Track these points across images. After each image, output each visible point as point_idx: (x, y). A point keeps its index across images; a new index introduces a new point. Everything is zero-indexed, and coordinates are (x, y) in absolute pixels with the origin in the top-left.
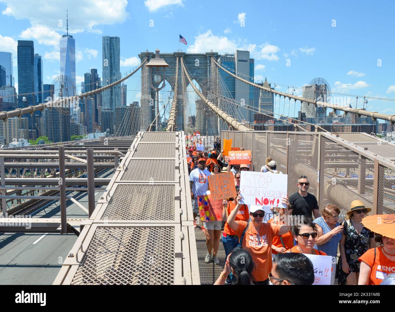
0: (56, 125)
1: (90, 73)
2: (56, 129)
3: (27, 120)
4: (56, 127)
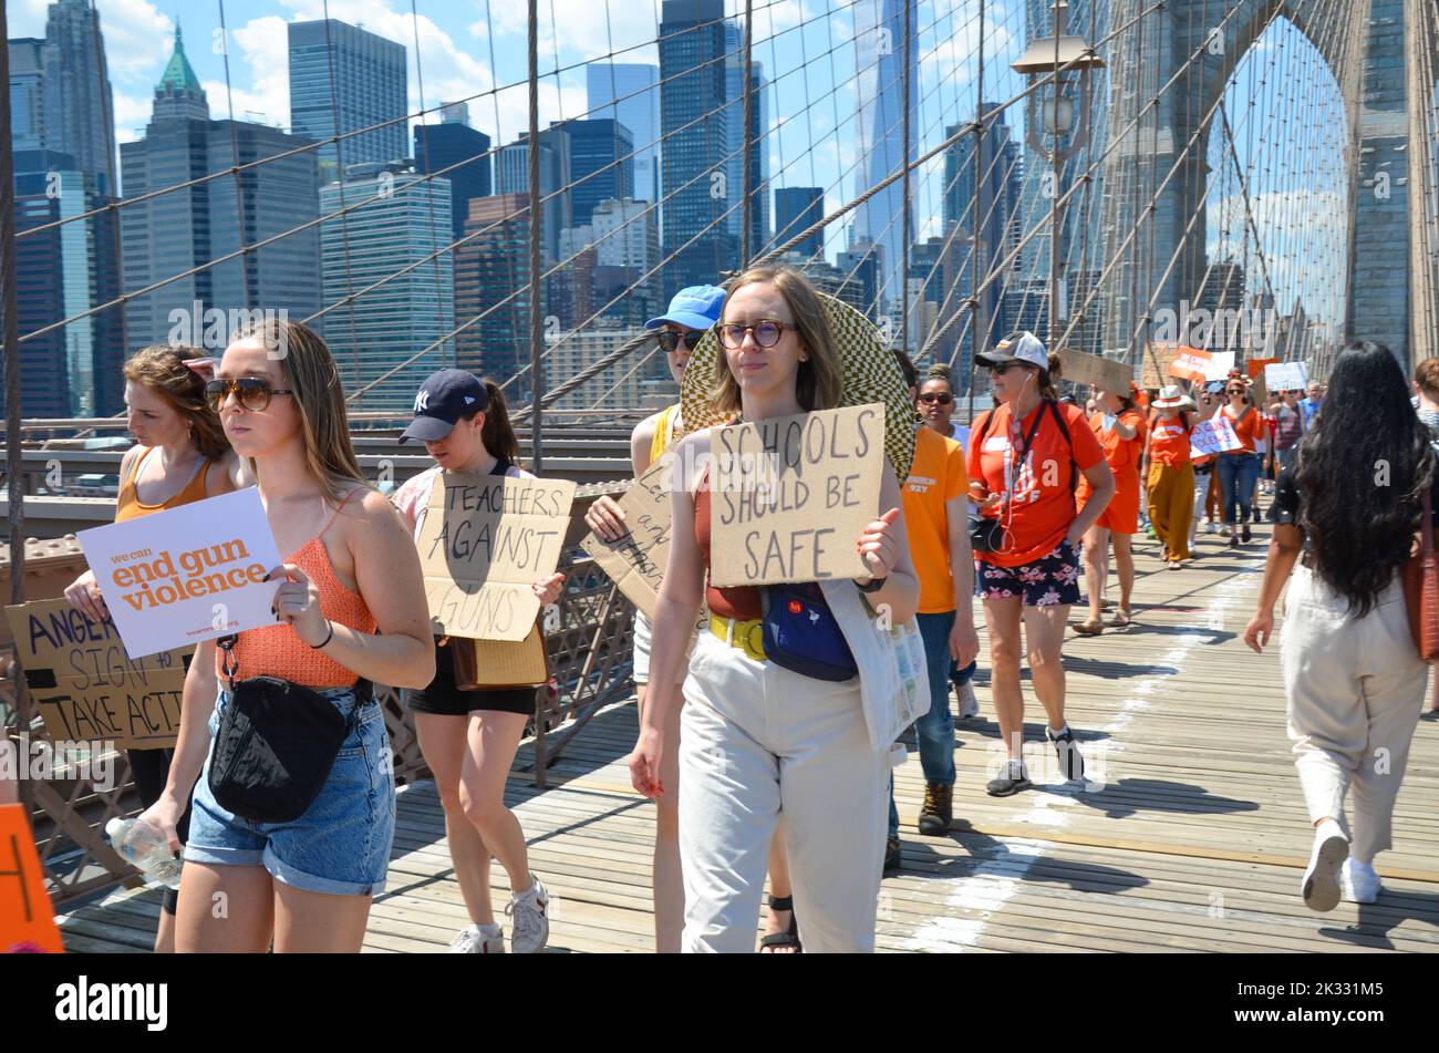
1: (974, 120)
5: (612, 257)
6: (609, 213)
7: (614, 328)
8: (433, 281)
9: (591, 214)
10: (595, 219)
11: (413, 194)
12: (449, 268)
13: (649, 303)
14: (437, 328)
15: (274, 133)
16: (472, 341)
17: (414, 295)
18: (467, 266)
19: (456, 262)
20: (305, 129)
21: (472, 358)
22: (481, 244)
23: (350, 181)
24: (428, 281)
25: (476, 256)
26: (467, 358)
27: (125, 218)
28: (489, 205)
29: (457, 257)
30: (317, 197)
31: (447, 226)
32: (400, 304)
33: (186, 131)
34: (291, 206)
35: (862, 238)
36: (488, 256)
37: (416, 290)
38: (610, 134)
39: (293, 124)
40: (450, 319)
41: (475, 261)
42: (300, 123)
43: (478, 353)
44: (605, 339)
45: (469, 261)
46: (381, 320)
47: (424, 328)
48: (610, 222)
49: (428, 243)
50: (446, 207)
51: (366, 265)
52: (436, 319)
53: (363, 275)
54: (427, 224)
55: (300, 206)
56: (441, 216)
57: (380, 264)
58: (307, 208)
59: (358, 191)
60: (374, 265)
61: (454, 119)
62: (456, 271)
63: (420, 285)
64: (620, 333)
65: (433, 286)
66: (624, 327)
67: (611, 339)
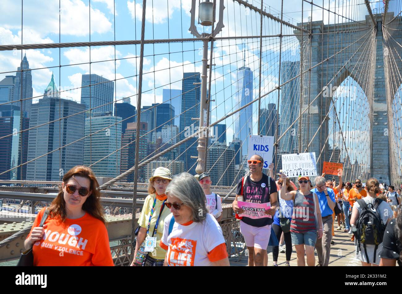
0: (216, 172)
1: (267, 108)
2: (216, 176)
3: (182, 165)
4: (216, 174)
5: (167, 141)
6: (167, 129)
7: (165, 160)
8: (115, 145)
9: (161, 129)
10: (162, 130)
11: (112, 121)
12: (120, 142)
13: (176, 154)
14: (116, 158)
15: (74, 103)
16: (126, 162)
17: (109, 149)
18: (125, 141)
19: (122, 140)
20: (85, 103)
21: (125, 167)
22: (130, 135)
23: (94, 117)
24: (114, 145)
25: (128, 139)
26: (124, 167)
27: (31, 124)
28: (133, 125)
29: (123, 139)
30: (85, 121)
31: (120, 130)
32: (106, 151)
33: (50, 101)
34: (77, 123)
35: (236, 138)
36: (131, 139)
37: (110, 147)
38: (168, 108)
39: (81, 101)
40: (119, 156)
41: (128, 140)
42: (84, 101)
43: (127, 166)
44: (162, 163)
45: (126, 140)
46: (100, 155)
47: (112, 158)
48: (166, 131)
49: (115, 135)
50: (120, 125)
51: (97, 140)
52: (115, 156)
53: (96, 143)
54: (115, 129)
55: (79, 123)
56: (119, 127)
57: (101, 140)
58: (82, 123)
59: (96, 120)
60: (99, 140)
61: (126, 102)
62: (122, 143)
63: (112, 146)
64: (167, 162)
65: (115, 146)
66: (168, 160)
67: (164, 163)
